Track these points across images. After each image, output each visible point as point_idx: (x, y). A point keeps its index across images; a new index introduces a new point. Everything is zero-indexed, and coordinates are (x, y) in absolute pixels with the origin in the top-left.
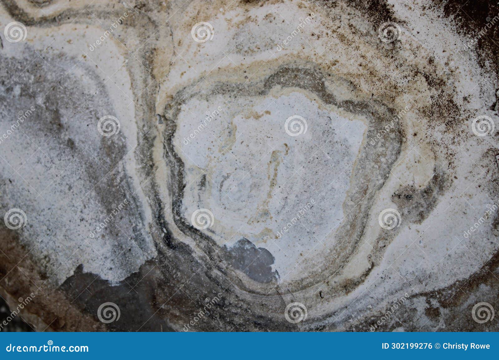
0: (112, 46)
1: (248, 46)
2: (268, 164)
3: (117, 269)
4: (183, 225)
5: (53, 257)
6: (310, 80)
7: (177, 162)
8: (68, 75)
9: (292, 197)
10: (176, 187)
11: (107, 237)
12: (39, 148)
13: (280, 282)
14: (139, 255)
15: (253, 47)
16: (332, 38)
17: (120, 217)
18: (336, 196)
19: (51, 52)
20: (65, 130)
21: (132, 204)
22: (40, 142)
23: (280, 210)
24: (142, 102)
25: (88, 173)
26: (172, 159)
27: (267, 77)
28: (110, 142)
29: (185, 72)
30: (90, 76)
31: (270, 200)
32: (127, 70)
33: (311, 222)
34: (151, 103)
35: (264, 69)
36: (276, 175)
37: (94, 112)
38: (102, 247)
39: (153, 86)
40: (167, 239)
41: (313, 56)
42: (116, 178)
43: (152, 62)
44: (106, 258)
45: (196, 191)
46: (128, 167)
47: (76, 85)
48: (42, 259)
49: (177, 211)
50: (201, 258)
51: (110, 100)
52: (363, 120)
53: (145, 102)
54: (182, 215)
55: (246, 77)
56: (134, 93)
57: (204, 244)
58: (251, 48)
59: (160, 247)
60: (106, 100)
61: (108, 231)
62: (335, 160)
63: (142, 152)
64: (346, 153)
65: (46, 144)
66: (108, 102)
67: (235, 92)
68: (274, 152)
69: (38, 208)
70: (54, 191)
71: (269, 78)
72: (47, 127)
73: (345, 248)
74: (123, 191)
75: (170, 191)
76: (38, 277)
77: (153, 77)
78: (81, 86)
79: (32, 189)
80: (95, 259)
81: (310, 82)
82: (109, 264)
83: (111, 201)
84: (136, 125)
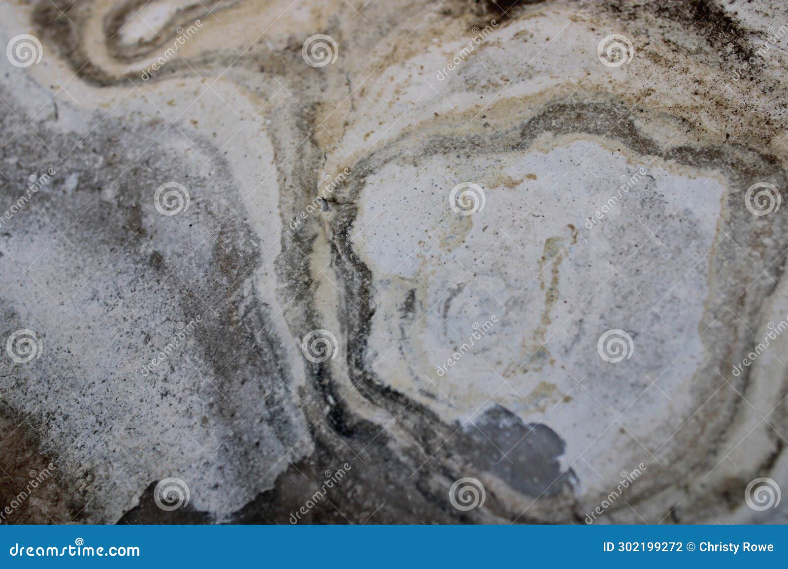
0: (244, 103)
1: (487, 79)
2: (539, 262)
3: (229, 485)
4: (370, 387)
5: (101, 471)
6: (607, 120)
7: (358, 271)
8: (163, 150)
9: (593, 320)
10: (354, 316)
11: (212, 422)
12: (98, 273)
13: (582, 491)
14: (276, 452)
15: (496, 79)
16: (638, 59)
17: (241, 379)
18: (682, 313)
19: (137, 119)
20: (148, 238)
21: (266, 354)
22: (100, 264)
23: (569, 345)
24: (293, 181)
25: (184, 309)
26: (349, 266)
27: (526, 121)
28: (231, 249)
29: (372, 132)
30: (202, 149)
31: (549, 327)
32: (268, 136)
33: (637, 365)
34: (309, 182)
35: (520, 110)
36: (556, 280)
37: (205, 204)
38: (201, 444)
39: (314, 157)
40: (335, 418)
41: (606, 85)
42: (237, 308)
43: (313, 121)
44: (207, 464)
45: (396, 321)
46: (261, 288)
47: (175, 165)
48: (79, 478)
49: (356, 360)
50: (407, 452)
51: (234, 183)
52: (715, 177)
53: (298, 182)
54: (366, 367)
55: (486, 125)
56: (279, 169)
57: (412, 420)
58: (492, 81)
59: (320, 434)
60: (227, 183)
61: (215, 409)
62: (672, 247)
63: (290, 261)
64: (693, 233)
65: (111, 266)
66: (230, 186)
67: (467, 150)
68: (548, 241)
69: (82, 382)
70: (117, 348)
71: (530, 122)
72: (115, 235)
73: (715, 413)
74: (249, 331)
75: (342, 323)
76: (67, 514)
77: (315, 143)
78: (183, 165)
79: (75, 348)
80: (185, 467)
81: (607, 123)
82: (211, 477)
83: (224, 351)
84: (280, 219)
